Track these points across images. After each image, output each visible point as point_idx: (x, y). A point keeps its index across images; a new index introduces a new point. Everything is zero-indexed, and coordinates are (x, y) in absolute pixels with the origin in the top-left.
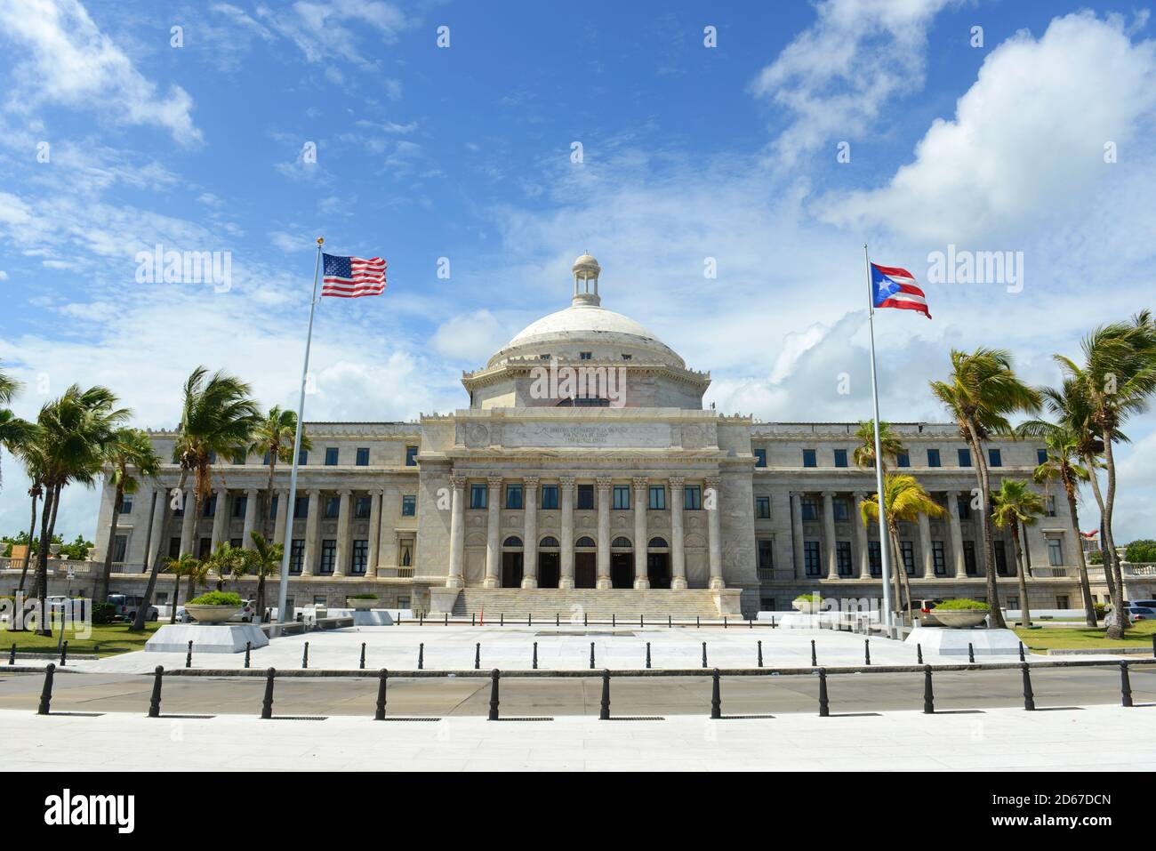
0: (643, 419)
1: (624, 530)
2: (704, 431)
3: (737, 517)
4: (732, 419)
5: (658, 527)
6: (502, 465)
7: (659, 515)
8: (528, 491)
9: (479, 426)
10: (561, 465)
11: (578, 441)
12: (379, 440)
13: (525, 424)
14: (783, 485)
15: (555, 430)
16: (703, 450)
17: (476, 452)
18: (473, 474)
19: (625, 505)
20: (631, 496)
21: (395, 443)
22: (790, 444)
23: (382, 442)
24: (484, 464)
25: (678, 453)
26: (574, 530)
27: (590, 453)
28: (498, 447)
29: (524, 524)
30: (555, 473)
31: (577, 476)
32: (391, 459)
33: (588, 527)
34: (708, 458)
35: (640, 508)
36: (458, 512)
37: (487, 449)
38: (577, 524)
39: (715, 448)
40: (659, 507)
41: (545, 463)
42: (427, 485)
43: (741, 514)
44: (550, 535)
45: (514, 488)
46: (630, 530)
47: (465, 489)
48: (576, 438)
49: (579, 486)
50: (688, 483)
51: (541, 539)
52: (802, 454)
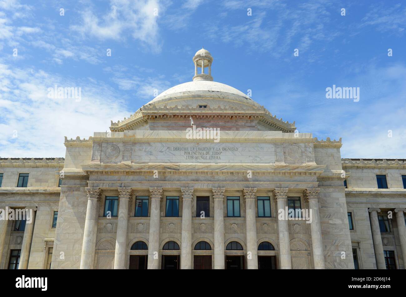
0: (252, 140)
1: (236, 235)
2: (303, 150)
3: (335, 224)
4: (324, 142)
5: (266, 233)
6: (131, 177)
7: (265, 222)
8: (153, 200)
9: (113, 146)
10: (182, 178)
11: (196, 158)
12: (37, 167)
13: (152, 144)
14: (362, 203)
15: (176, 149)
16: (304, 165)
17: (109, 166)
18: (105, 186)
19: (237, 214)
20: (243, 206)
21: (50, 169)
22: (365, 170)
23: (40, 169)
24: (116, 177)
25: (283, 167)
26: (192, 235)
27: (207, 167)
28: (129, 163)
29: (149, 229)
30: (176, 185)
31: (196, 187)
32: (47, 182)
33: (205, 232)
34: (308, 172)
35: (250, 214)
36: (91, 219)
37: (119, 164)
38: (195, 230)
39: (313, 164)
40: (266, 215)
41: (168, 176)
42: (67, 197)
43: (338, 222)
44: (172, 239)
45: (142, 200)
46: (242, 235)
47: (99, 199)
48: (195, 156)
49: (198, 197)
50: (291, 195)
51: (164, 243)
52: (376, 178)
